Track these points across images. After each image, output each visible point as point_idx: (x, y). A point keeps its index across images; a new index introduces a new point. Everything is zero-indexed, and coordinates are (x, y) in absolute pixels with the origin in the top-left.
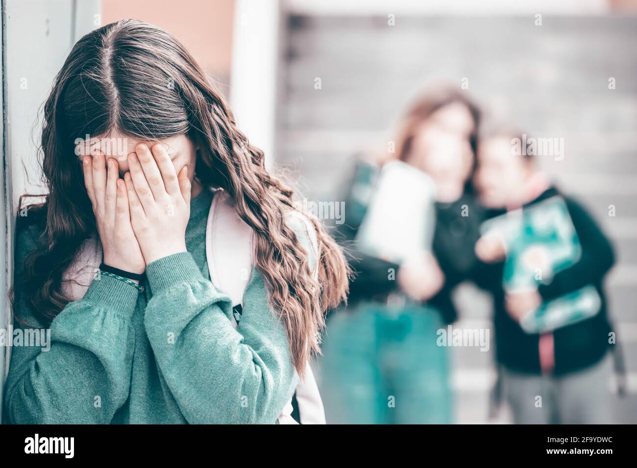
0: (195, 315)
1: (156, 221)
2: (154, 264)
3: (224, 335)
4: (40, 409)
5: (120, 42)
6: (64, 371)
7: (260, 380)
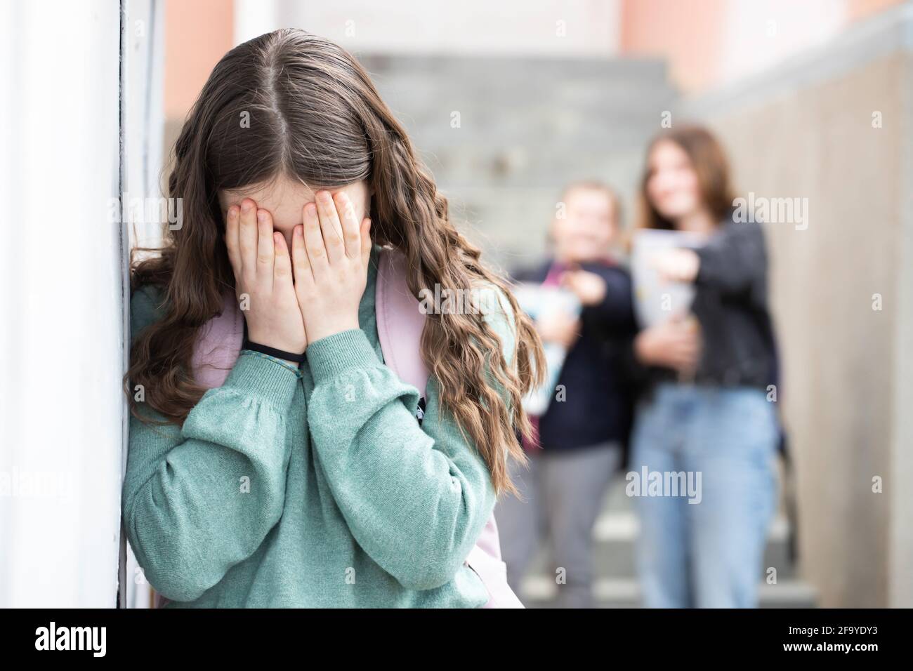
0: (374, 411)
1: (327, 291)
2: (319, 343)
3: (412, 438)
4: (175, 524)
5: (285, 59)
6: (205, 477)
7: (460, 496)
